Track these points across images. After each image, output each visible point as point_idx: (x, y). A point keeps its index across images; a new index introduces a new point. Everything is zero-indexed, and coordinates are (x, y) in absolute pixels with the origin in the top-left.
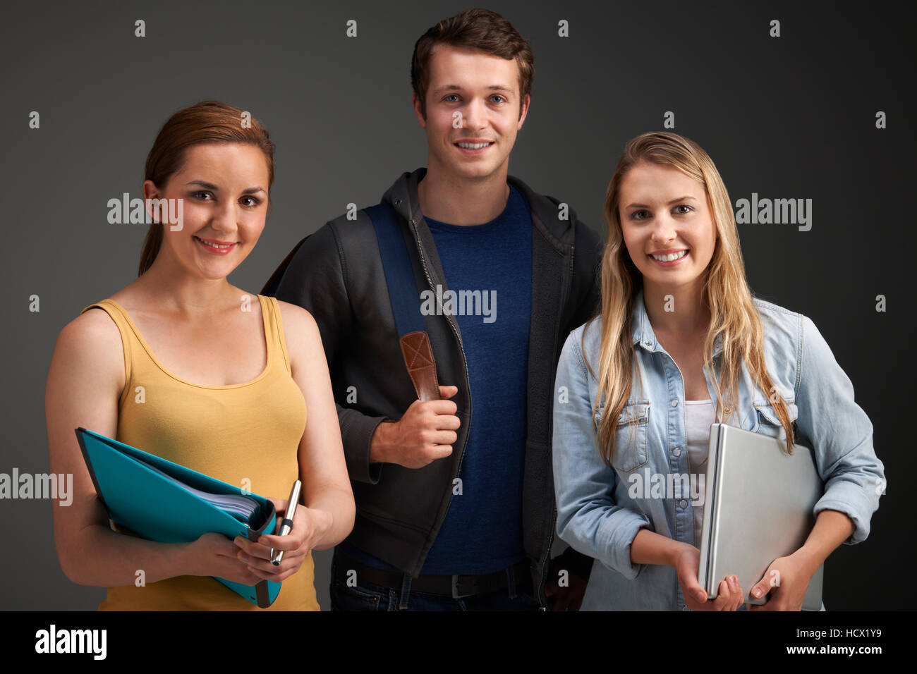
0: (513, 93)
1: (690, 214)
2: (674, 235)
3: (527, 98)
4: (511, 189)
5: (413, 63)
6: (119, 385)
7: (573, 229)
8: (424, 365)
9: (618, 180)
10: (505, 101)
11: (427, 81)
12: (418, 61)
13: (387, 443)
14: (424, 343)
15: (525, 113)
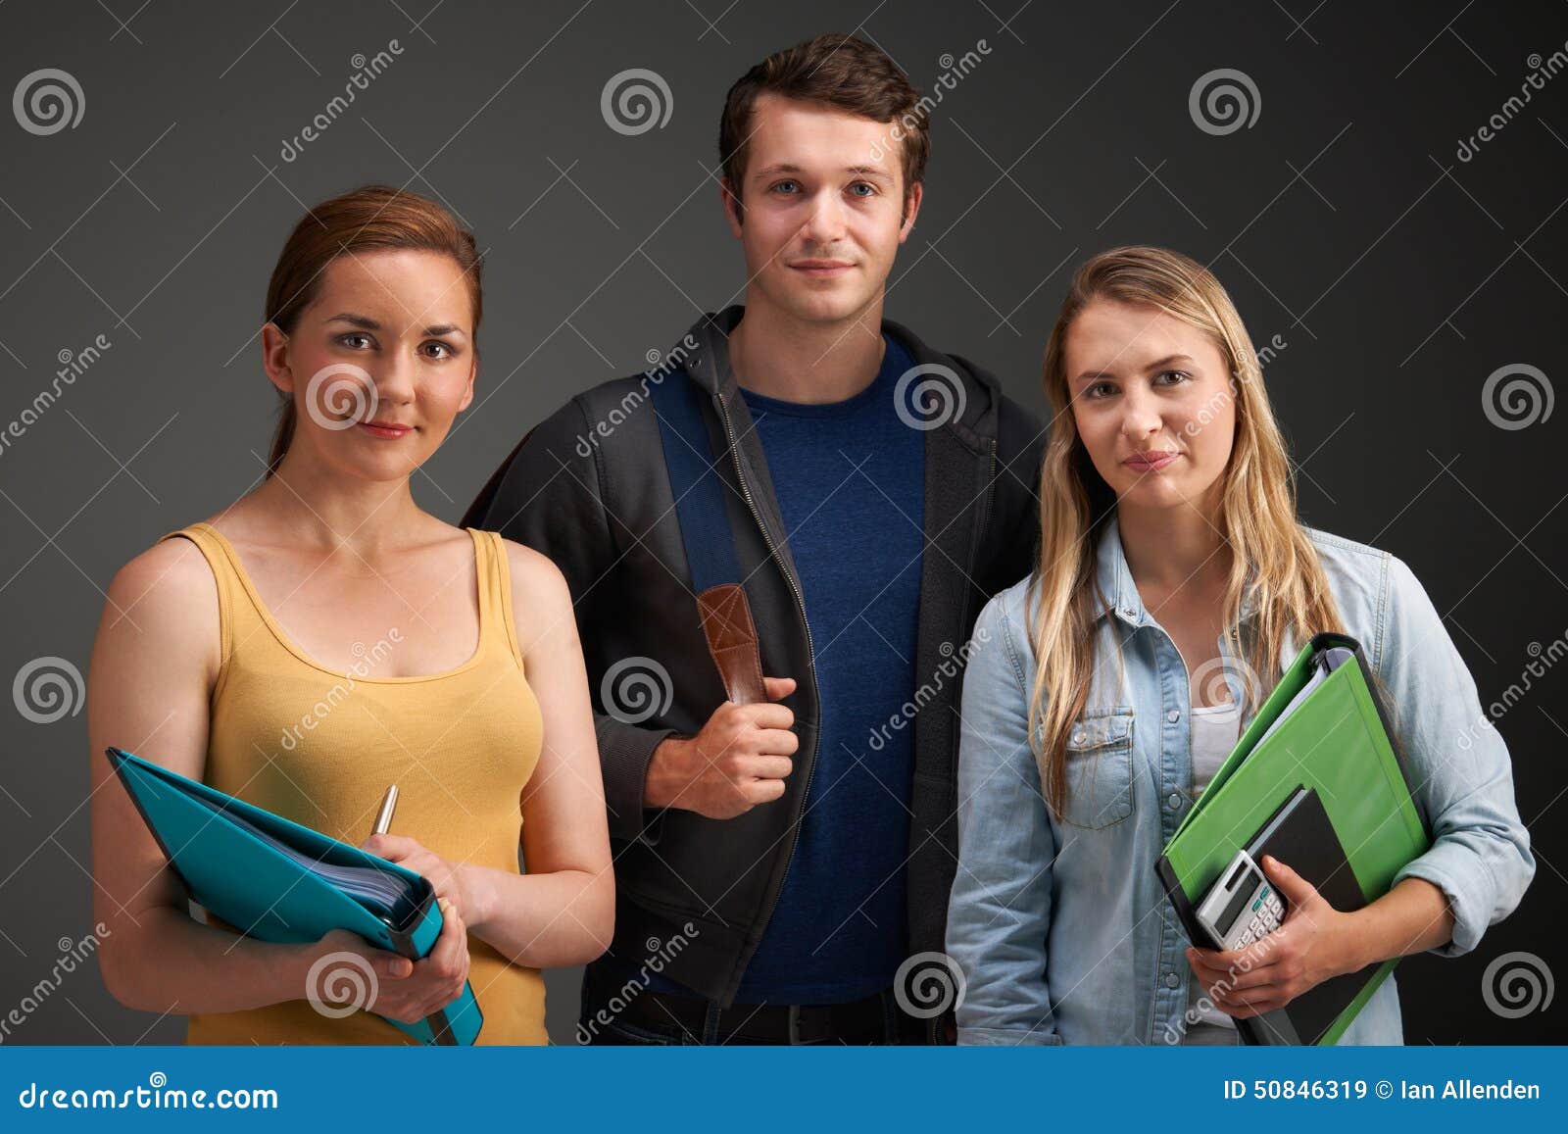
0: (891, 179)
1: (1184, 384)
2: (1159, 424)
3: (917, 187)
4: (887, 341)
5: (723, 125)
6: (209, 671)
7: (995, 410)
8: (737, 641)
9: (1062, 332)
10: (875, 193)
11: (745, 156)
12: (730, 122)
13: (674, 775)
14: (739, 603)
15: (913, 215)
